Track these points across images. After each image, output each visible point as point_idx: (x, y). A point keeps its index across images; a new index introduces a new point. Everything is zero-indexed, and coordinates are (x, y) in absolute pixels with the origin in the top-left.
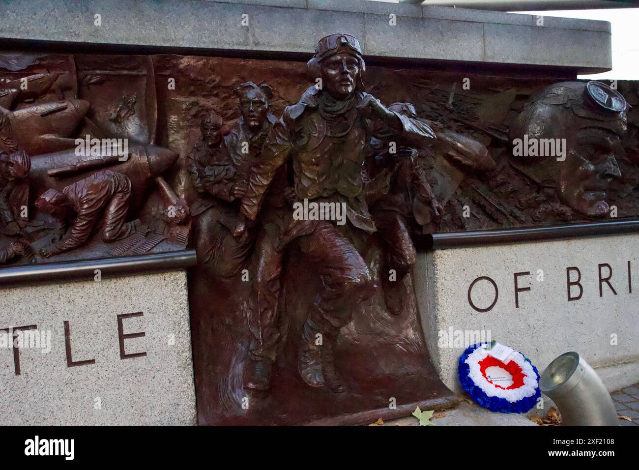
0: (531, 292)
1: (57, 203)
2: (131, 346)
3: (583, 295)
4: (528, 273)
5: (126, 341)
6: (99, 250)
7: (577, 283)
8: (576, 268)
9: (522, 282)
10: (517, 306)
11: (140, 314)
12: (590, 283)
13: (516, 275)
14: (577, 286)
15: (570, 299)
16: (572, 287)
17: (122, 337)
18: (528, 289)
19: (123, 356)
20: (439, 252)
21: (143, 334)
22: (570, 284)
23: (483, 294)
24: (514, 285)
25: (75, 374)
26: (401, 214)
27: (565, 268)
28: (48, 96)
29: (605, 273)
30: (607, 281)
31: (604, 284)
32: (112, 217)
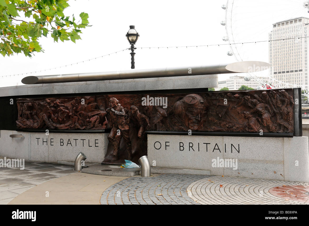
1: (88, 121)
2: (97, 145)
3: (184, 150)
4: (169, 142)
5: (96, 144)
6: (94, 128)
7: (183, 146)
8: (182, 143)
9: (167, 144)
10: (166, 150)
11: (98, 140)
12: (186, 146)
13: (166, 142)
15: (180, 150)
16: (181, 147)
17: (95, 143)
18: (169, 146)
19: (96, 146)
20: (148, 135)
21: (98, 143)
22: (180, 146)
23: (158, 145)
24: (165, 144)
25: (89, 148)
26: (142, 127)
27: (179, 142)
28: (92, 102)
29: (191, 145)
30: (191, 147)
31: (191, 148)
32: (96, 123)
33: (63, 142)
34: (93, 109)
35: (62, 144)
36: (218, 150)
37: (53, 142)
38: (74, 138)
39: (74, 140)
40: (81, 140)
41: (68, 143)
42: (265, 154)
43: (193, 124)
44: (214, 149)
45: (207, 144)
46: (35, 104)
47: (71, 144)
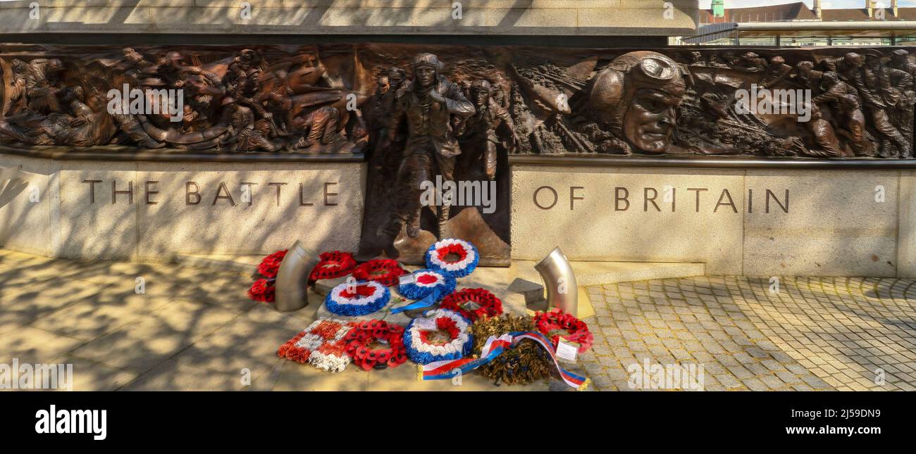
0: (584, 201)
1: (299, 124)
2: (331, 199)
3: (630, 208)
4: (582, 188)
5: (328, 197)
7: (625, 199)
8: (624, 189)
10: (572, 209)
11: (335, 184)
13: (572, 189)
14: (624, 201)
16: (619, 201)
17: (326, 194)
18: (582, 198)
19: (326, 204)
20: (514, 167)
21: (335, 195)
22: (617, 199)
23: (545, 198)
24: (570, 194)
25: (302, 210)
27: (613, 188)
29: (651, 194)
30: (652, 200)
31: (649, 203)
32: (328, 131)
34: (308, 86)
36: (730, 207)
39: (243, 185)
40: (270, 184)
42: (852, 213)
43: (652, 136)
44: (719, 204)
45: (698, 191)
46: (77, 64)
47: (228, 197)
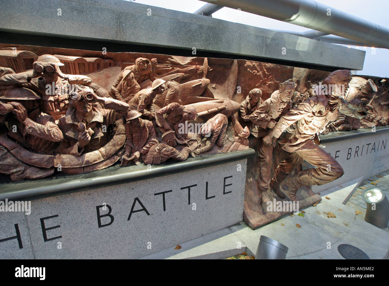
0: (339, 157)
2: (227, 189)
3: (351, 157)
4: (339, 151)
7: (350, 153)
11: (232, 176)
12: (353, 153)
13: (336, 152)
15: (347, 158)
21: (231, 184)
25: (208, 202)
27: (349, 149)
29: (357, 149)
31: (356, 153)
33: (108, 215)
35: (105, 220)
37: (59, 226)
38: (155, 190)
39: (157, 196)
40: (182, 189)
41: (132, 212)
44: (372, 149)
45: (369, 145)
47: (144, 209)
